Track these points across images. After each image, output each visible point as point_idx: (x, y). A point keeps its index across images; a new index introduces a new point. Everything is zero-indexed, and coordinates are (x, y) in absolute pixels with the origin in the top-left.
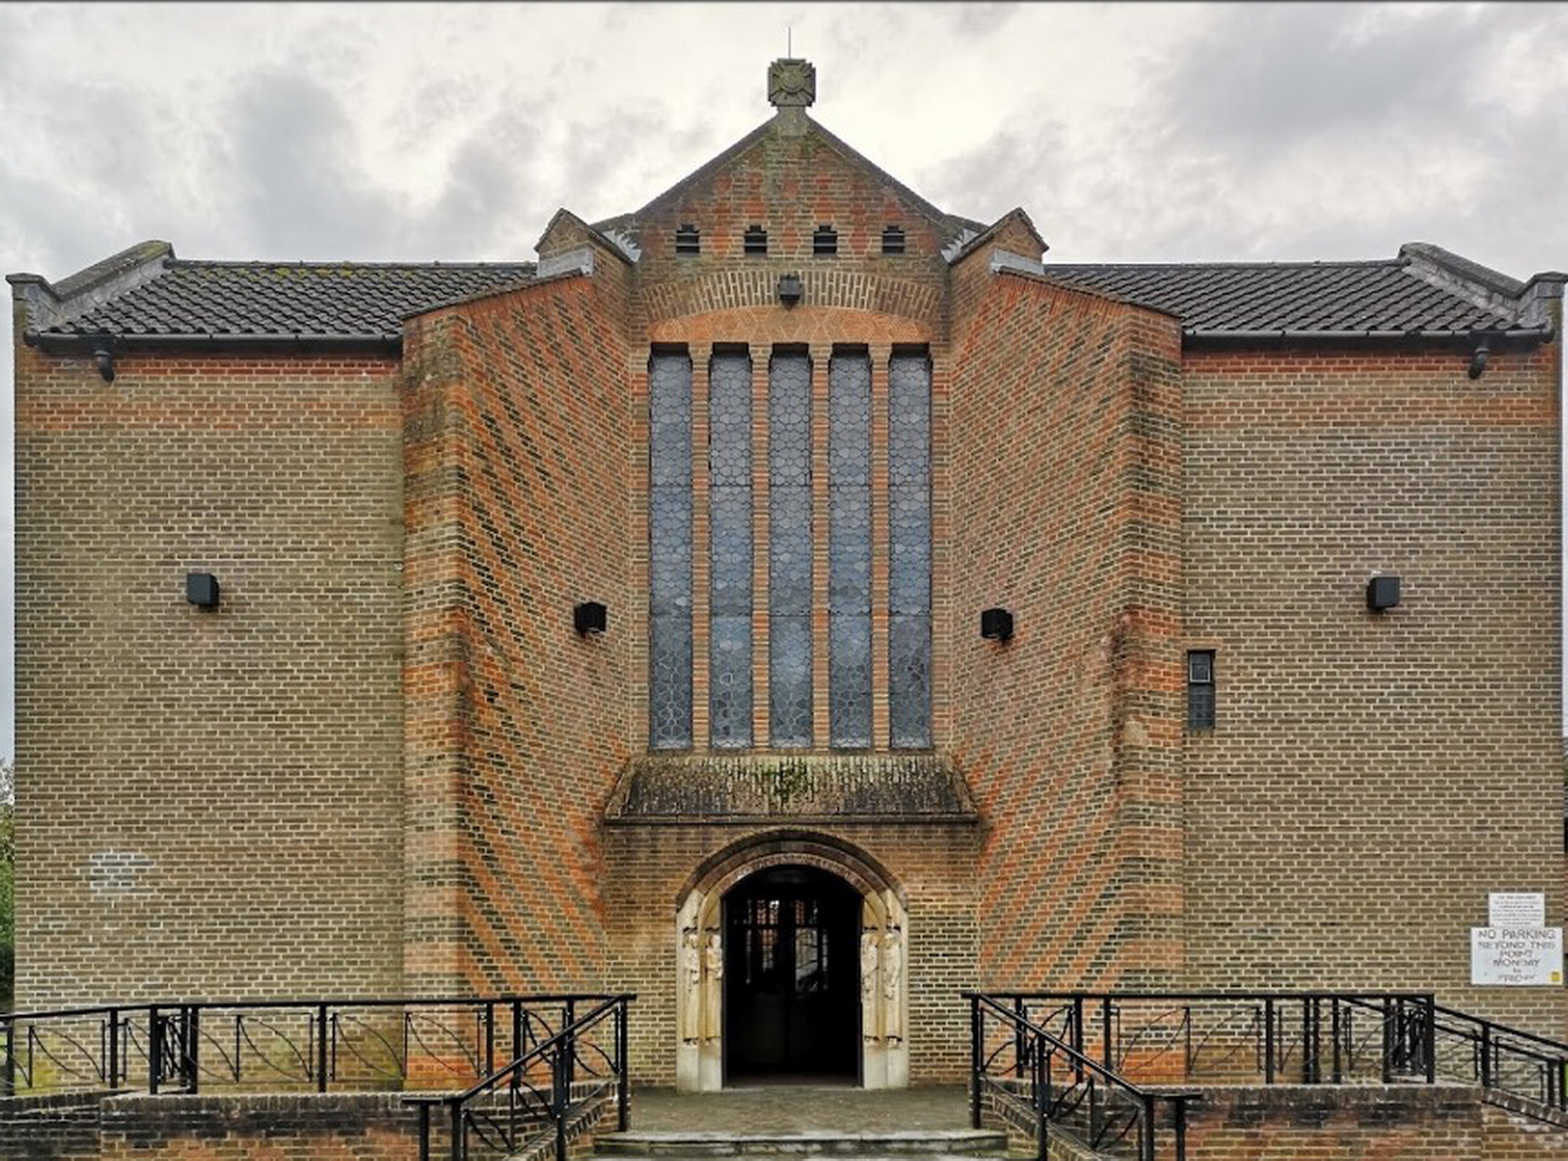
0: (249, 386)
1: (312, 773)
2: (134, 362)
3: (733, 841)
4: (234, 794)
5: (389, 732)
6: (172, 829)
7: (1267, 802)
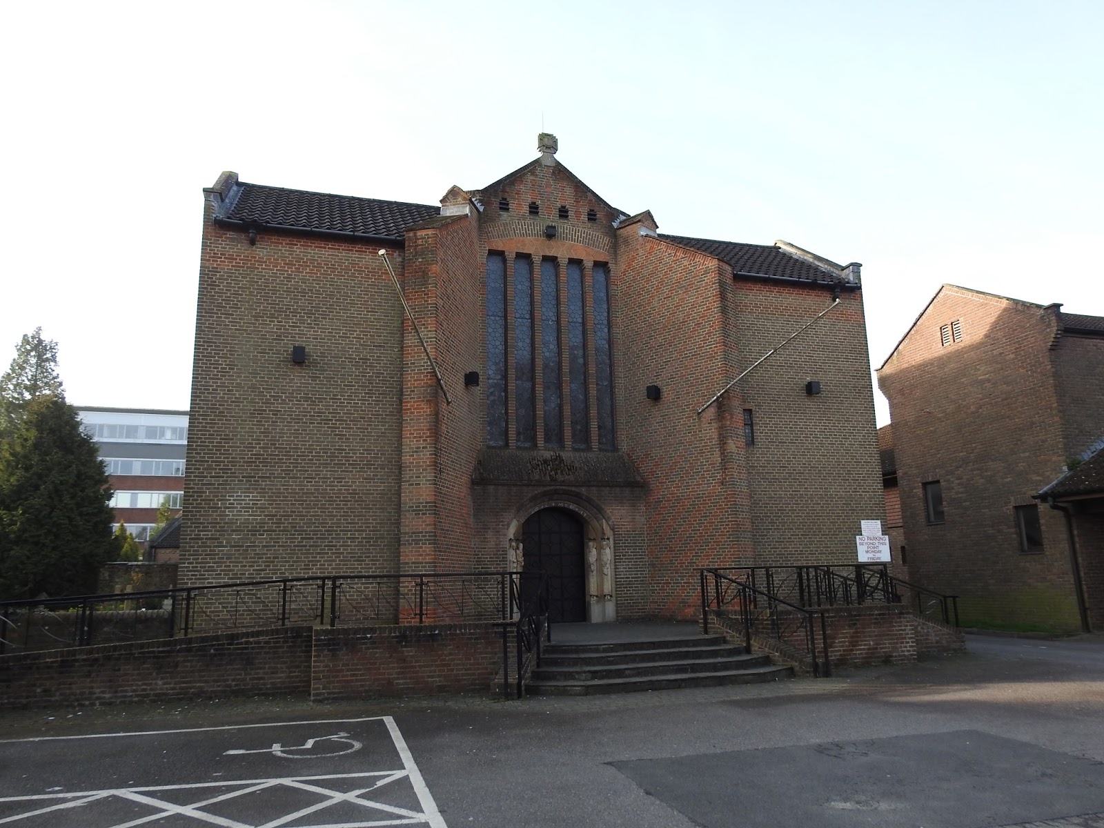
0: (324, 254)
1: (349, 453)
2: (266, 237)
3: (534, 494)
4: (308, 463)
5: (388, 433)
6: (273, 481)
7: (776, 479)
